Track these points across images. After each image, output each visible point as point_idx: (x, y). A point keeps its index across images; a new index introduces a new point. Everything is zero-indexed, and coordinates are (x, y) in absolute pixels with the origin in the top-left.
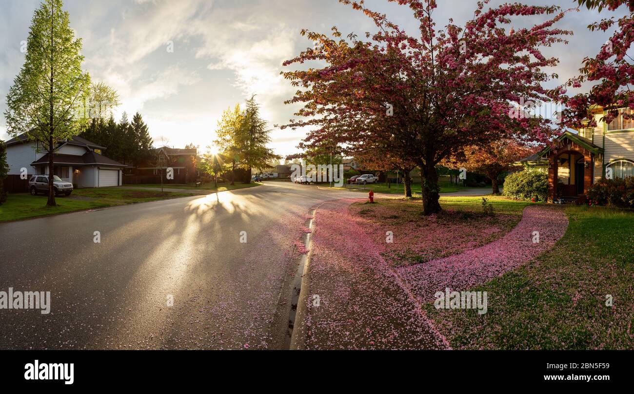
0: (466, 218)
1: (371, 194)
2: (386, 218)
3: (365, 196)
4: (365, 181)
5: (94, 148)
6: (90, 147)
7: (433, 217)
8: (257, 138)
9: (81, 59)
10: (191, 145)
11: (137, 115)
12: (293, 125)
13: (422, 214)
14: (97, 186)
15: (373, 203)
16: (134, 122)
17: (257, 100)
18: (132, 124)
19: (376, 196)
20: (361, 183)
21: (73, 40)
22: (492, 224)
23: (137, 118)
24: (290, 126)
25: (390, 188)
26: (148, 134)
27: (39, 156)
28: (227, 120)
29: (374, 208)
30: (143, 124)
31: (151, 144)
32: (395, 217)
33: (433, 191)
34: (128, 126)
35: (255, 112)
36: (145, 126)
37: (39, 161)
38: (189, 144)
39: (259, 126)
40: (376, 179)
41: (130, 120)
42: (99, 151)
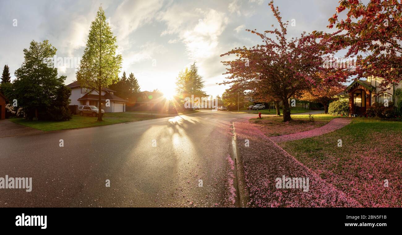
0: (301, 123)
1: (260, 114)
2: (266, 124)
3: (257, 116)
4: (258, 108)
5: (110, 92)
6: (108, 91)
7: (287, 122)
8: (197, 86)
9: (116, 47)
10: (157, 90)
11: (132, 74)
12: (225, 83)
13: (283, 121)
14: (113, 112)
15: (261, 118)
16: (130, 78)
17: (197, 65)
18: (129, 78)
19: (262, 115)
20: (256, 109)
21: (113, 37)
22: (312, 125)
23: (132, 76)
24: (223, 83)
25: (269, 111)
26: (138, 84)
27: (82, 95)
28: (181, 77)
29: (261, 120)
30: (135, 78)
31: (139, 89)
32: (271, 123)
33: (287, 111)
34: (126, 80)
35: (196, 72)
36: (136, 80)
37: (82, 98)
38: (155, 89)
39: (198, 79)
40: (264, 107)
41: (128, 77)
42: (113, 93)
